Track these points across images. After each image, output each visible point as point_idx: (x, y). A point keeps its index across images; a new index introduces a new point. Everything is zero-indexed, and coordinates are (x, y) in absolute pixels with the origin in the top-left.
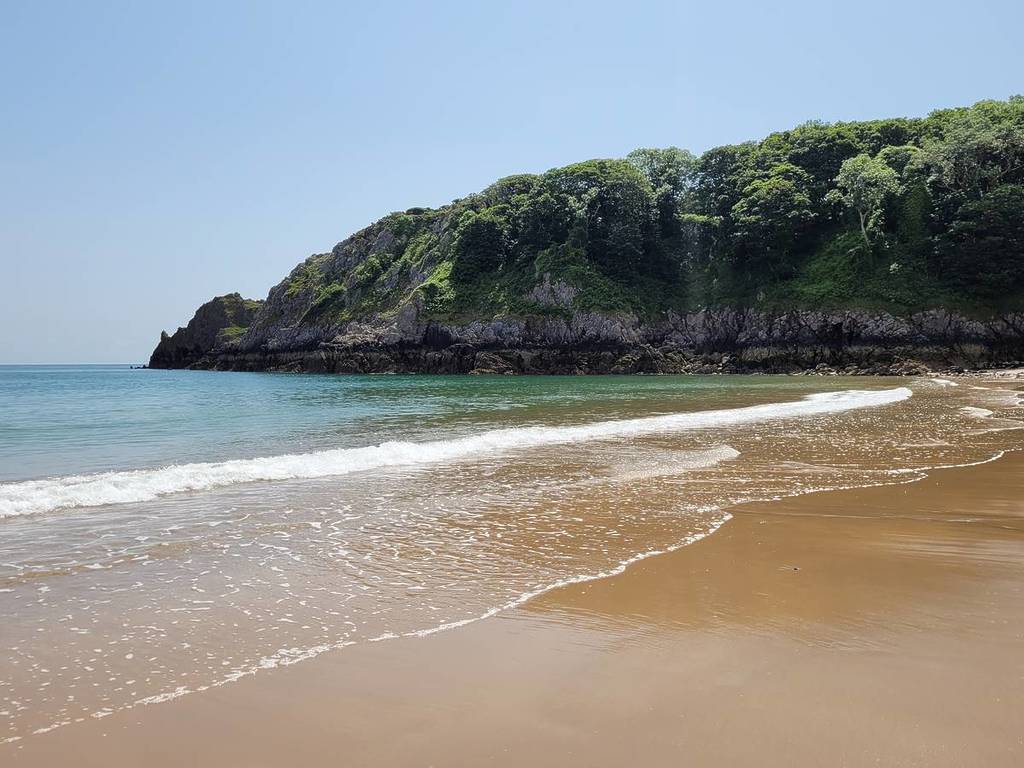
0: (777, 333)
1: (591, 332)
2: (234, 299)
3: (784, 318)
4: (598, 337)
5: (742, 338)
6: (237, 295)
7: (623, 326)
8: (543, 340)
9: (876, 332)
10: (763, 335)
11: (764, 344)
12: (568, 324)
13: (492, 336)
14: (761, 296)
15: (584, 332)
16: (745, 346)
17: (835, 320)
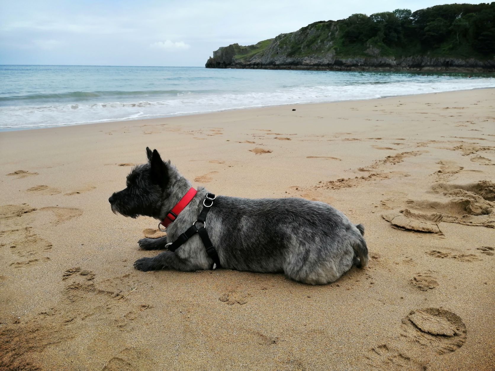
0: (432, 63)
1: (383, 62)
2: (236, 45)
3: (435, 59)
4: (385, 63)
5: (423, 64)
6: (237, 44)
7: (392, 61)
8: (369, 64)
9: (457, 64)
10: (428, 63)
11: (429, 66)
12: (377, 60)
13: (355, 62)
14: (429, 53)
15: (381, 62)
16: (424, 66)
17: (447, 60)
